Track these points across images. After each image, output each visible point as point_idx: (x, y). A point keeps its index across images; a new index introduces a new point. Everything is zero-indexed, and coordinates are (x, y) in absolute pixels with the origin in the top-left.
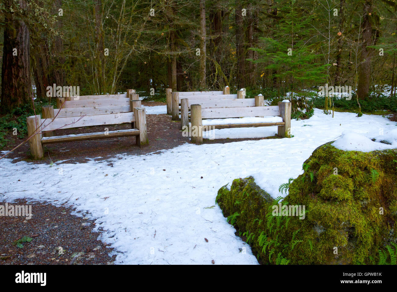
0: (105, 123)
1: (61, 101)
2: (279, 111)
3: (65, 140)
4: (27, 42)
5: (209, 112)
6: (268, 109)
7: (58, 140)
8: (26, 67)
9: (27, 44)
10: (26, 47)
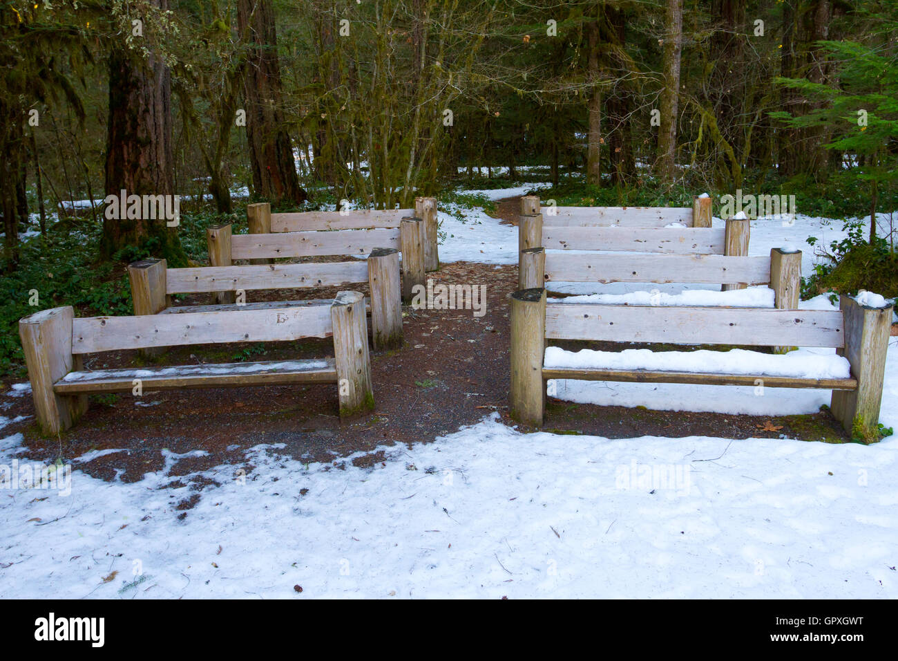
0: (247, 336)
1: (213, 236)
2: (842, 330)
3: (118, 387)
4: (161, 78)
5: (577, 317)
6: (797, 321)
7: (100, 389)
8: (157, 143)
9: (160, 82)
10: (157, 91)
